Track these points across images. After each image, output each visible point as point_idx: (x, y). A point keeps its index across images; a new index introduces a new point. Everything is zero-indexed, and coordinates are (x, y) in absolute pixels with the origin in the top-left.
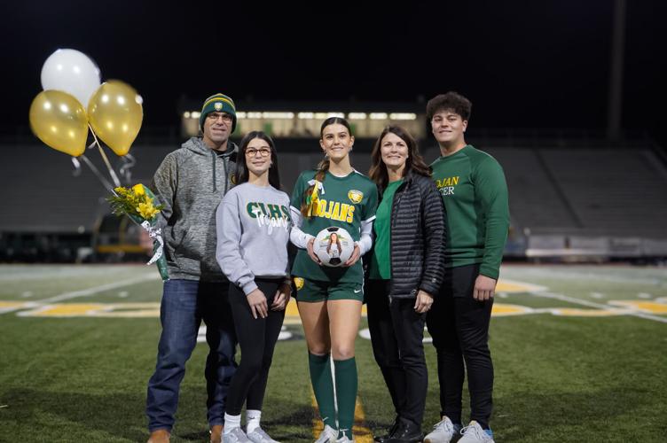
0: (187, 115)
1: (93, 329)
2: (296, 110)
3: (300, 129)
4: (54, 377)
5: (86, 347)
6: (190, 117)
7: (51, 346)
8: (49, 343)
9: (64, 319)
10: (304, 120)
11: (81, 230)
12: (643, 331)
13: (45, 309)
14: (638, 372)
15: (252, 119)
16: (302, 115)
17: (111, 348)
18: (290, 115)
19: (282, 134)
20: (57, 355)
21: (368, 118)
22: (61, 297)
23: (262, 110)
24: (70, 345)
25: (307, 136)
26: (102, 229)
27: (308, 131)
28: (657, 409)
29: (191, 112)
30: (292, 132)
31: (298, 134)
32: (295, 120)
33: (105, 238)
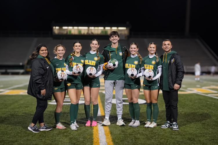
0: (54, 28)
1: (21, 99)
2: (89, 26)
3: (90, 32)
4: (5, 119)
5: (18, 107)
6: (55, 28)
7: (6, 107)
8: (6, 105)
9: (12, 96)
10: (91, 29)
11: (21, 64)
12: (200, 99)
13: (7, 92)
14: (201, 116)
15: (75, 29)
16: (91, 28)
17: (26, 107)
18: (86, 28)
19: (84, 34)
20: (7, 110)
21: (111, 29)
22: (12, 87)
23: (78, 26)
24: (12, 106)
25: (92, 34)
26: (28, 64)
27: (92, 33)
28: (210, 131)
29: (55, 26)
30: (88, 33)
31: (89, 34)
32: (88, 29)
33: (29, 66)
